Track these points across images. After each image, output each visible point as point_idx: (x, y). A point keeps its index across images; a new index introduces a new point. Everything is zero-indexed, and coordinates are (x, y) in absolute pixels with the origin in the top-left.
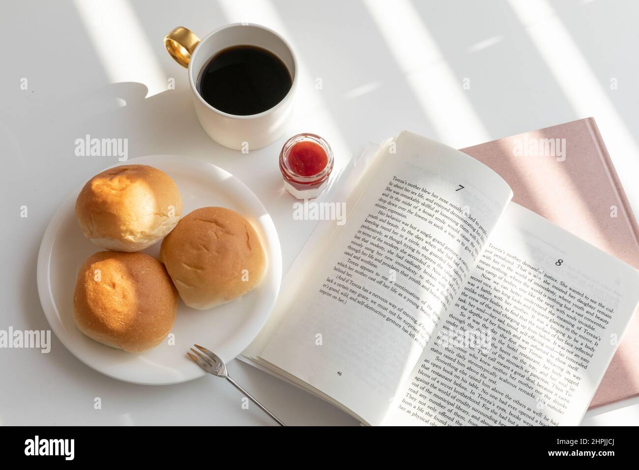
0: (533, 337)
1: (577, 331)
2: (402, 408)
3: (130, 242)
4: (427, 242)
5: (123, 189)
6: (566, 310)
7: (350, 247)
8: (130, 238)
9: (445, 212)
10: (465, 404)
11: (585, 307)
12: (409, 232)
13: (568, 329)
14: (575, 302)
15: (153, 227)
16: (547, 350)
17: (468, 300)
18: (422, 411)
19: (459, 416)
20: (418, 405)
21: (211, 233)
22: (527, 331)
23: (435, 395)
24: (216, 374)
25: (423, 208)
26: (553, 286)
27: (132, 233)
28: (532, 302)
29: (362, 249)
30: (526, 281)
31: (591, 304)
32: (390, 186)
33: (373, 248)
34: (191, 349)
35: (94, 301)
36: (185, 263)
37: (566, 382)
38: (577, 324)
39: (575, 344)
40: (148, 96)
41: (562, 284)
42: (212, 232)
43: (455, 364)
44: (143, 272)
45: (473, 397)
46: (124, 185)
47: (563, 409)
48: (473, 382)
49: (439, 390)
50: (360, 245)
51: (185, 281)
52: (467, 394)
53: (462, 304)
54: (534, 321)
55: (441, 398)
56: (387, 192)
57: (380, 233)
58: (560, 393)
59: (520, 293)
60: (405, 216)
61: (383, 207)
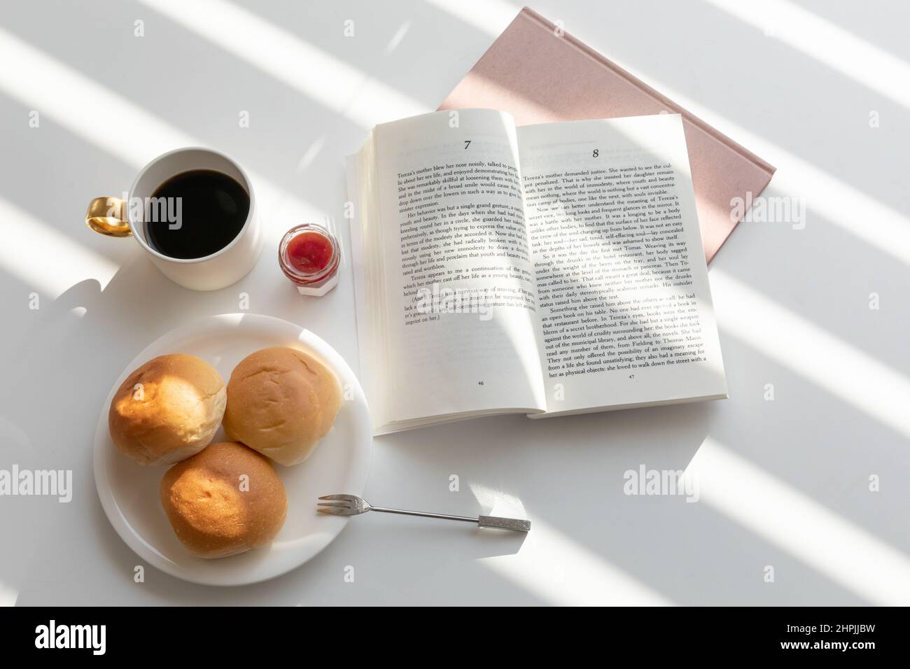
0: (620, 235)
1: (652, 203)
2: (553, 376)
3: (196, 442)
4: (473, 213)
5: (154, 396)
6: (630, 192)
7: (404, 266)
8: (194, 438)
9: (470, 175)
10: (605, 333)
11: (645, 178)
12: (451, 215)
13: (644, 207)
14: (633, 179)
15: (208, 414)
16: (640, 238)
17: (541, 241)
18: (573, 366)
19: (606, 348)
20: (565, 363)
21: (268, 383)
22: (612, 233)
23: (573, 344)
24: (358, 513)
25: (447, 184)
26: (606, 178)
27: (192, 433)
28: (597, 205)
29: (418, 260)
30: (579, 189)
31: (648, 171)
32: (401, 186)
33: (427, 252)
34: (319, 504)
35: (198, 521)
36: (262, 428)
37: (675, 255)
38: (648, 198)
39: (659, 216)
40: (103, 288)
41: (612, 170)
42: (267, 381)
43: (571, 305)
44: (227, 463)
45: (606, 322)
46: (153, 392)
47: (689, 280)
48: (597, 309)
49: (574, 337)
50: (414, 257)
51: (274, 444)
52: (600, 323)
53: (538, 248)
54: (611, 220)
55: (580, 343)
56: (402, 193)
57: (424, 234)
58: (676, 268)
59: (582, 203)
60: (436, 204)
61: (409, 209)
